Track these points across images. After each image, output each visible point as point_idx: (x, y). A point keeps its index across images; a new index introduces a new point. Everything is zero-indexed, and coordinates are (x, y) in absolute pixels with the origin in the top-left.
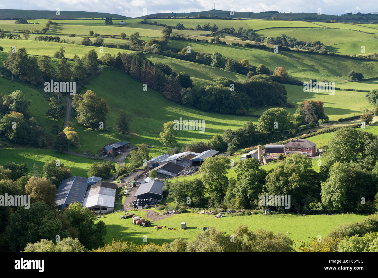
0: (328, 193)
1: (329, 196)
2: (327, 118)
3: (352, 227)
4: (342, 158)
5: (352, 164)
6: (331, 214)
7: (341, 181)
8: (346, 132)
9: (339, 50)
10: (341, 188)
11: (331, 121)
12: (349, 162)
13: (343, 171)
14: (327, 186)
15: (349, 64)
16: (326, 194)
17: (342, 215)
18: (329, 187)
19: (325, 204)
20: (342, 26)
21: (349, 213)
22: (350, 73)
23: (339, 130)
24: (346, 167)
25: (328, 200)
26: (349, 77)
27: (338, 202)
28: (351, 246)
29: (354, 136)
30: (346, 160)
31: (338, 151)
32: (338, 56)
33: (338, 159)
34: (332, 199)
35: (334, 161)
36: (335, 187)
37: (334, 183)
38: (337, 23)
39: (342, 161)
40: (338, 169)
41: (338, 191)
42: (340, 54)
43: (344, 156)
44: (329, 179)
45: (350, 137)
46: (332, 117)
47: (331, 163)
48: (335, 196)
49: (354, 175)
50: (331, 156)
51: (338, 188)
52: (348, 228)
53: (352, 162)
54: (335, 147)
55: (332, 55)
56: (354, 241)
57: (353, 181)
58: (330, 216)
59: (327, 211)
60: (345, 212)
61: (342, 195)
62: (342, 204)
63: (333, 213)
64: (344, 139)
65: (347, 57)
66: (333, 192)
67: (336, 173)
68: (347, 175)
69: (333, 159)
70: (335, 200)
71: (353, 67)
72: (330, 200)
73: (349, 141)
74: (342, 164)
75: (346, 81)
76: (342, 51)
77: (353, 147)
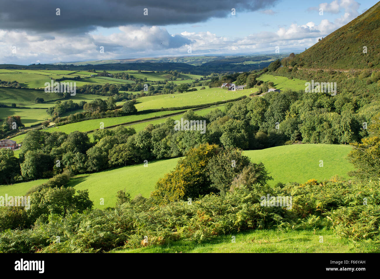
0: (25, 169)
1: (26, 171)
2: (24, 126)
3: (40, 187)
4: (32, 148)
5: (38, 151)
6: (28, 182)
7: (33, 161)
8: (33, 133)
9: (29, 86)
10: (33, 166)
11: (26, 127)
12: (36, 150)
13: (33, 155)
14: (24, 165)
15: (35, 93)
16: (24, 170)
17: (35, 181)
18: (26, 166)
19: (24, 176)
20: (29, 72)
21: (39, 179)
22: (36, 98)
23: (29, 132)
24: (35, 153)
25: (25, 173)
26: (36, 101)
27: (32, 174)
28: (34, 198)
29: (38, 135)
30: (35, 149)
31: (29, 144)
32: (28, 89)
33: (30, 149)
34: (28, 173)
35: (27, 150)
36: (29, 165)
37: (28, 163)
38: (26, 70)
39: (32, 150)
40: (30, 155)
41: (31, 167)
42: (29, 88)
43: (33, 147)
44: (25, 161)
45: (36, 135)
46: (26, 125)
47: (25, 152)
48: (29, 171)
49: (40, 157)
50: (25, 148)
51: (31, 166)
52: (38, 188)
53: (38, 149)
54: (27, 142)
55: (24, 89)
56: (35, 195)
57: (40, 161)
58: (28, 183)
59: (26, 180)
60: (36, 179)
61: (34, 169)
62: (34, 174)
63: (30, 180)
64: (32, 137)
65: (34, 90)
66: (28, 168)
67: (29, 157)
68: (35, 157)
69: (26, 149)
70: (30, 173)
71: (37, 95)
72: (27, 173)
73: (35, 138)
74: (32, 152)
75: (34, 103)
76: (30, 86)
77: (38, 141)
